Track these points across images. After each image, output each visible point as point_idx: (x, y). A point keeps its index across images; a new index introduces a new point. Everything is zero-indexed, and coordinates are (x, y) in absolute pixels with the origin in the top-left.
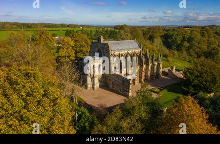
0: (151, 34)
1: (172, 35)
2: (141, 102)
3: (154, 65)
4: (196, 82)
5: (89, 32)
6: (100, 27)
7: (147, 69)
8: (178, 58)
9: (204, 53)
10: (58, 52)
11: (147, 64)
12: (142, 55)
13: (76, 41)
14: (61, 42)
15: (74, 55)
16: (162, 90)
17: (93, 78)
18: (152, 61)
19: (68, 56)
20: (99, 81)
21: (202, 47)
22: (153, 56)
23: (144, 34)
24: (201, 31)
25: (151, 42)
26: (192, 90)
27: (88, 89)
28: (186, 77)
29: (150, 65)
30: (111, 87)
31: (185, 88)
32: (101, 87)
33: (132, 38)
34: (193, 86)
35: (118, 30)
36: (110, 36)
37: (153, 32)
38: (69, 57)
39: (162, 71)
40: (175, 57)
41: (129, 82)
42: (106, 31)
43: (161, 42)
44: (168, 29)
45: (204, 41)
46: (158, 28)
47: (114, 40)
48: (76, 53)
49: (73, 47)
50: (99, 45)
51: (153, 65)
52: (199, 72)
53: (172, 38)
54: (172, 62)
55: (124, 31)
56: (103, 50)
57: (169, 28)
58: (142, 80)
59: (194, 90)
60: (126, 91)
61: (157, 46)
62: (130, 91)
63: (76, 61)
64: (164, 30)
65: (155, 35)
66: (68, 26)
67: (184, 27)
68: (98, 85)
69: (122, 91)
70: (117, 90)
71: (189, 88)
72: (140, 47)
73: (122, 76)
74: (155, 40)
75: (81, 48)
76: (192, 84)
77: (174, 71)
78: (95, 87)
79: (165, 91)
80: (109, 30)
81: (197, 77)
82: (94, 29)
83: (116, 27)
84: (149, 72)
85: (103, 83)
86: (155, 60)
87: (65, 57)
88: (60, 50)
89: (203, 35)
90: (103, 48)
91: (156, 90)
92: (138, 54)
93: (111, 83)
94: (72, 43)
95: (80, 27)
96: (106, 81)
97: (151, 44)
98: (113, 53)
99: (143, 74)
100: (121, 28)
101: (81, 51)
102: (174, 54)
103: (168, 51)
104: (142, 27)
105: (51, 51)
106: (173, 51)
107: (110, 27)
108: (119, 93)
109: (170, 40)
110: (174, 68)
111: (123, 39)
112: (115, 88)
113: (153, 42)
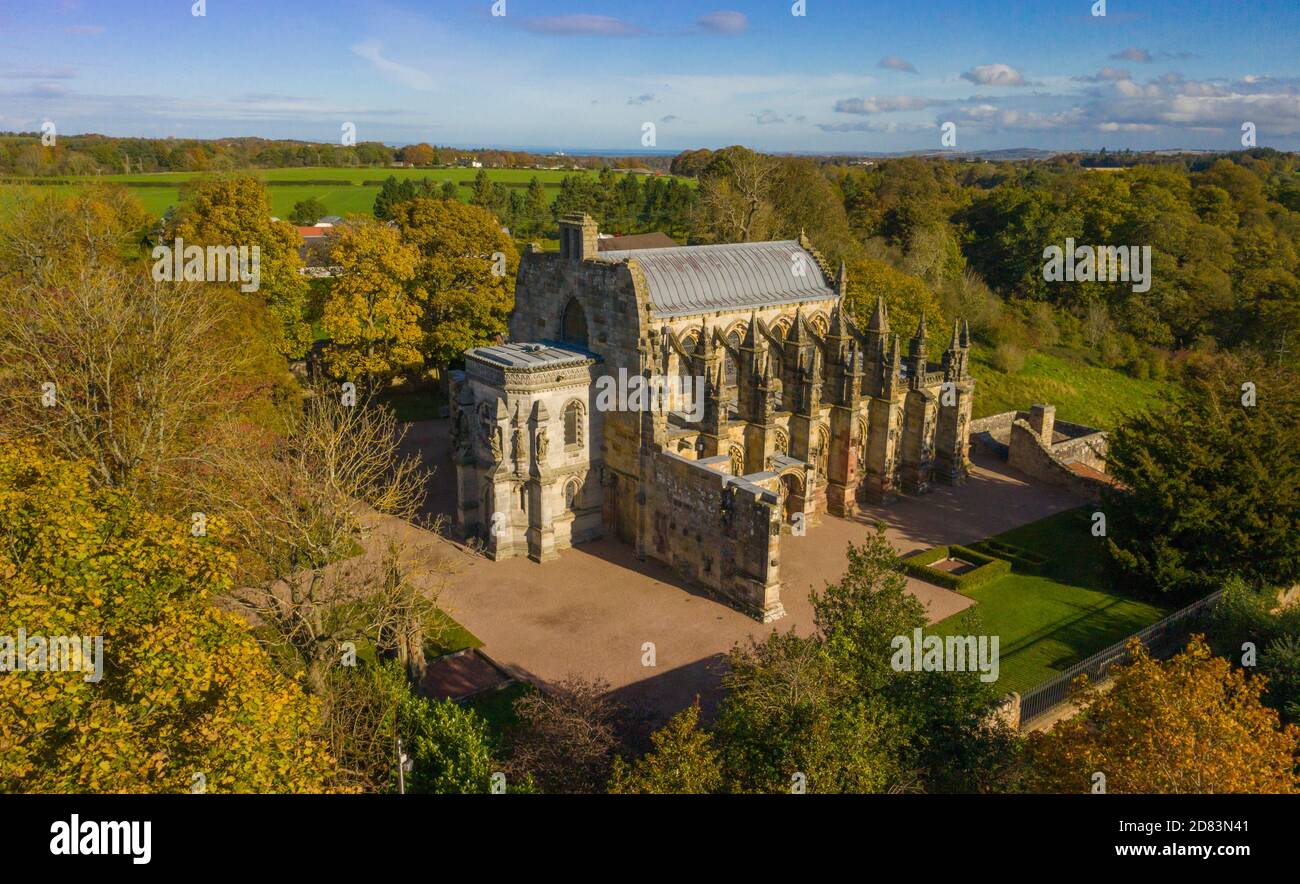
0: (891, 200)
1: (1023, 208)
2: (848, 679)
3: (924, 399)
4: (1200, 513)
5: (522, 192)
6: (591, 161)
7: (877, 426)
8: (1061, 349)
9: (1216, 315)
10: (314, 314)
11: (878, 393)
12: (845, 336)
13: (430, 248)
14: (338, 254)
15: (416, 333)
16: (980, 563)
17: (532, 486)
18: (911, 374)
19: (377, 342)
20: (573, 506)
21: (1205, 278)
22: (914, 345)
23: (850, 204)
24: (1194, 182)
25: (896, 251)
26: (1172, 566)
27: (501, 555)
28: (1128, 478)
29: (900, 398)
30: (648, 542)
31: (1126, 554)
32: (582, 540)
33: (780, 224)
34: (1177, 542)
35: (692, 183)
36: (645, 217)
37: (904, 192)
38: (385, 345)
39: (973, 437)
40: (1042, 341)
41: (766, 512)
42: (624, 185)
43: (957, 249)
44: (992, 170)
45: (1215, 247)
46: (937, 165)
47: (673, 238)
48: (429, 322)
49: (409, 286)
50: (573, 276)
51: (918, 400)
52: (1218, 447)
53: (1020, 228)
54: (1025, 371)
55: (734, 187)
56: (597, 305)
57: (1000, 165)
58: (849, 495)
59: (1187, 564)
60: (746, 574)
61: (929, 277)
62: (773, 572)
63: (434, 373)
64: (969, 180)
65: (916, 206)
66: (400, 156)
67: (1089, 161)
68: (564, 529)
69: (717, 570)
70: (687, 566)
71: (1151, 556)
72: (833, 285)
73: (716, 479)
74: (921, 238)
75: (463, 293)
76: (1176, 527)
77: (1046, 437)
78: (547, 542)
79: (997, 573)
80: (641, 180)
81: (1206, 479)
82: (555, 174)
83: (681, 164)
84: (891, 445)
85: (593, 521)
86: (931, 368)
87: (363, 345)
88: (329, 307)
89: (1205, 209)
90: (598, 294)
91: (941, 563)
92: (822, 331)
93: (648, 520)
94: (407, 262)
95: (468, 164)
96: (614, 502)
97: (897, 263)
98: (657, 327)
99: (855, 454)
100: (717, 164)
101: (463, 311)
102: (1030, 323)
103: (998, 304)
104: (837, 161)
105: (274, 311)
106: (1028, 303)
107: (651, 160)
108: (697, 588)
109: (1007, 240)
110: (1049, 418)
111: (723, 237)
112: (676, 550)
113: (906, 249)
